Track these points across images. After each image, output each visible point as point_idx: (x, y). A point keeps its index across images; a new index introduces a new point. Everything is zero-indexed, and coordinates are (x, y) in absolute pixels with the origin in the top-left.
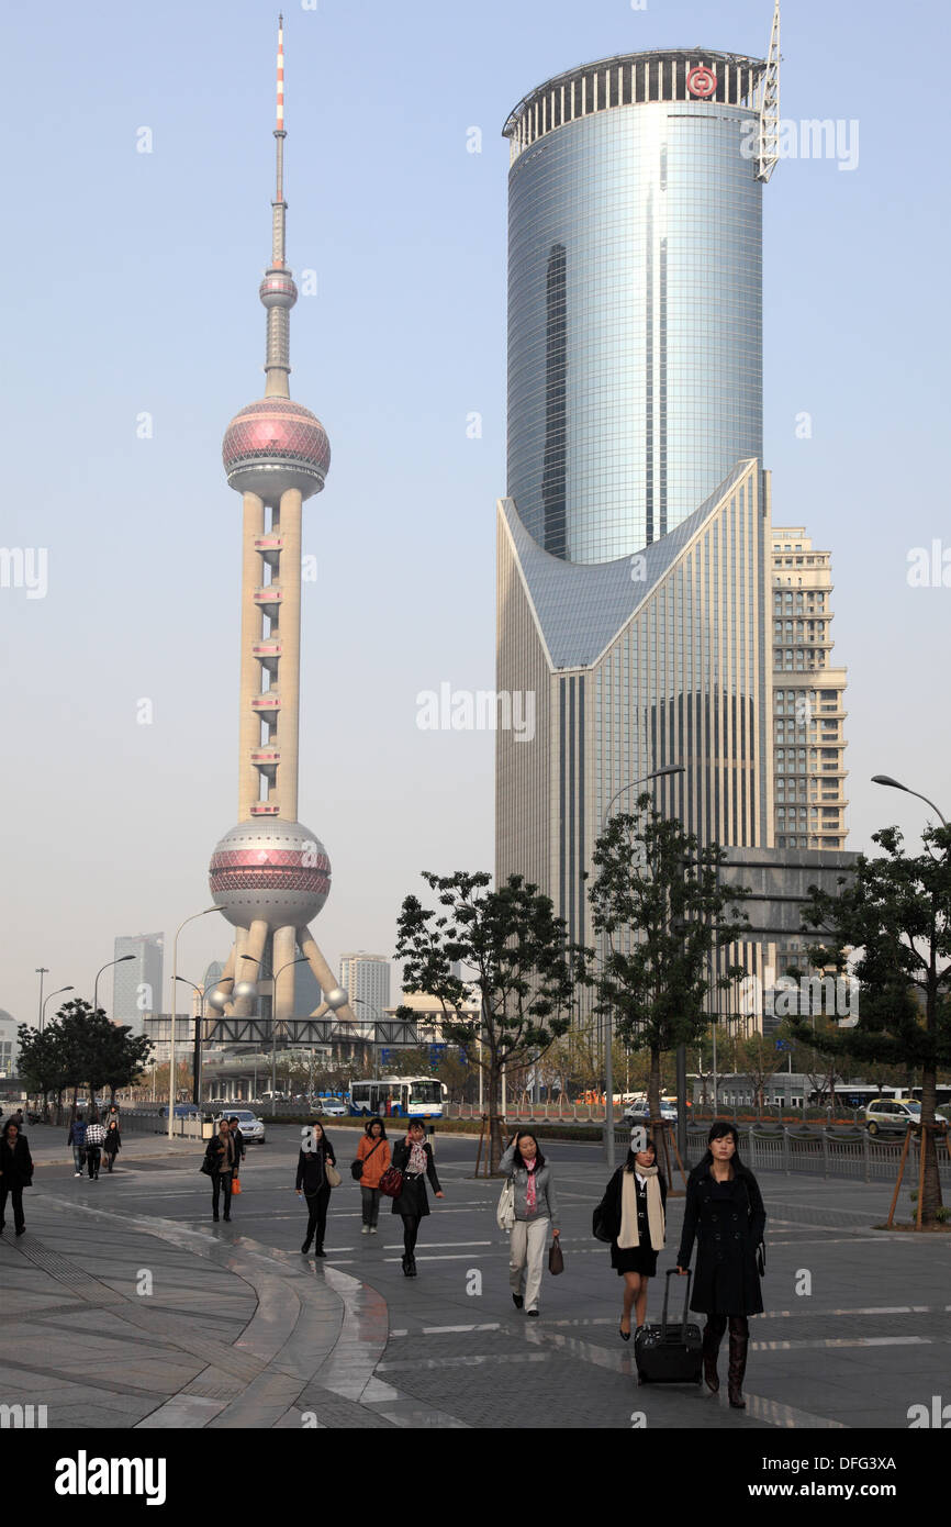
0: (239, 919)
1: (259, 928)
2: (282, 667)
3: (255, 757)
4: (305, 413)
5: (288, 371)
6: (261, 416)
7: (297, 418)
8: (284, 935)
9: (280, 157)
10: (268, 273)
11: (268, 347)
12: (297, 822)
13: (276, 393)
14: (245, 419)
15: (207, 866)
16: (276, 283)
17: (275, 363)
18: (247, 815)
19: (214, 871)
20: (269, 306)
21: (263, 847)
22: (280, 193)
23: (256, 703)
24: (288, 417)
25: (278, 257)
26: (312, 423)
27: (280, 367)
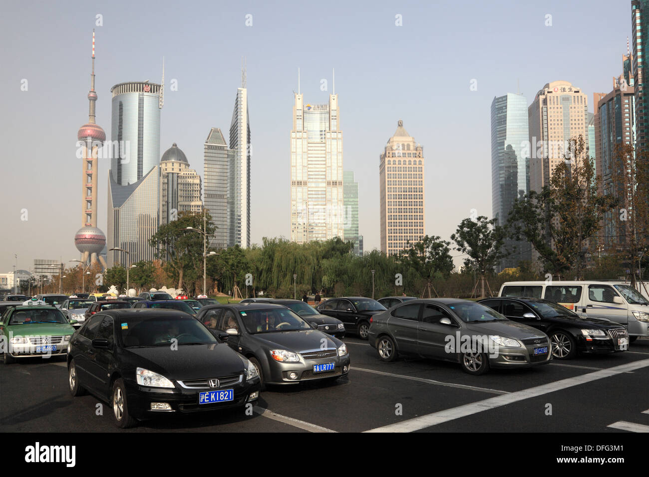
0: (82, 251)
1: (87, 253)
2: (93, 189)
3: (86, 212)
4: (99, 128)
5: (95, 116)
6: (87, 128)
7: (98, 129)
8: (94, 255)
9: (93, 63)
10: (90, 92)
11: (90, 110)
12: (97, 228)
13: (91, 122)
14: (83, 128)
15: (74, 238)
16: (92, 95)
17: (92, 114)
18: (84, 226)
19: (76, 239)
20: (90, 100)
21: (88, 234)
22: (93, 72)
23: (86, 198)
24: (93, 128)
25: (93, 88)
26: (102, 130)
27: (93, 115)
